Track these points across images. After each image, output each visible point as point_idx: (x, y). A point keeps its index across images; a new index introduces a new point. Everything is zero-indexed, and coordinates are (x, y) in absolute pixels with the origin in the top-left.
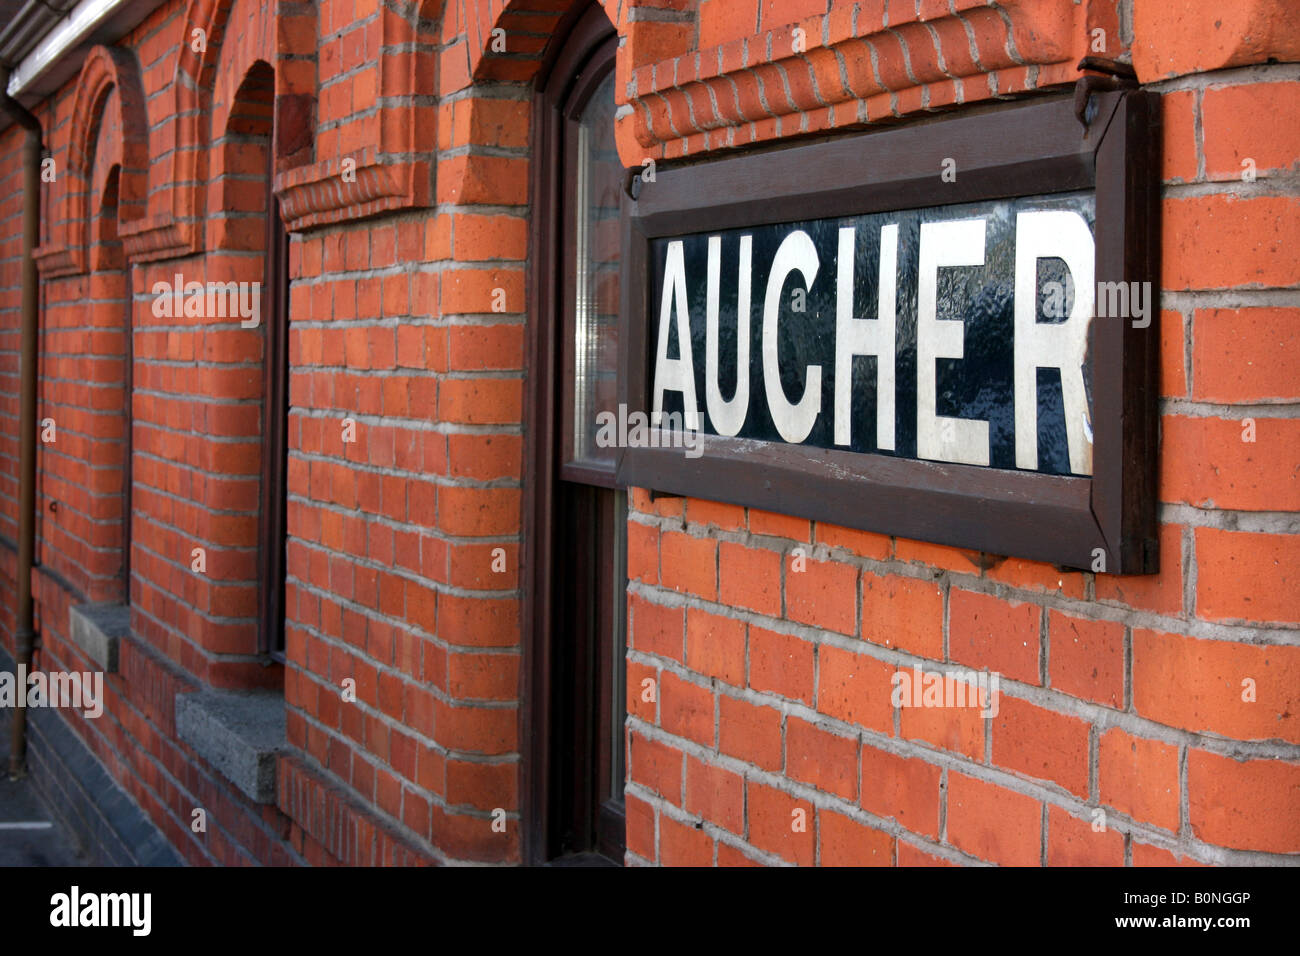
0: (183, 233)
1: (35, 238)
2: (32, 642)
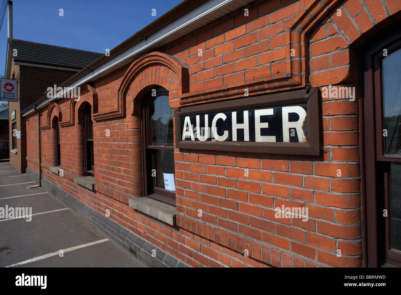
0: (72, 122)
1: (40, 125)
2: (41, 171)
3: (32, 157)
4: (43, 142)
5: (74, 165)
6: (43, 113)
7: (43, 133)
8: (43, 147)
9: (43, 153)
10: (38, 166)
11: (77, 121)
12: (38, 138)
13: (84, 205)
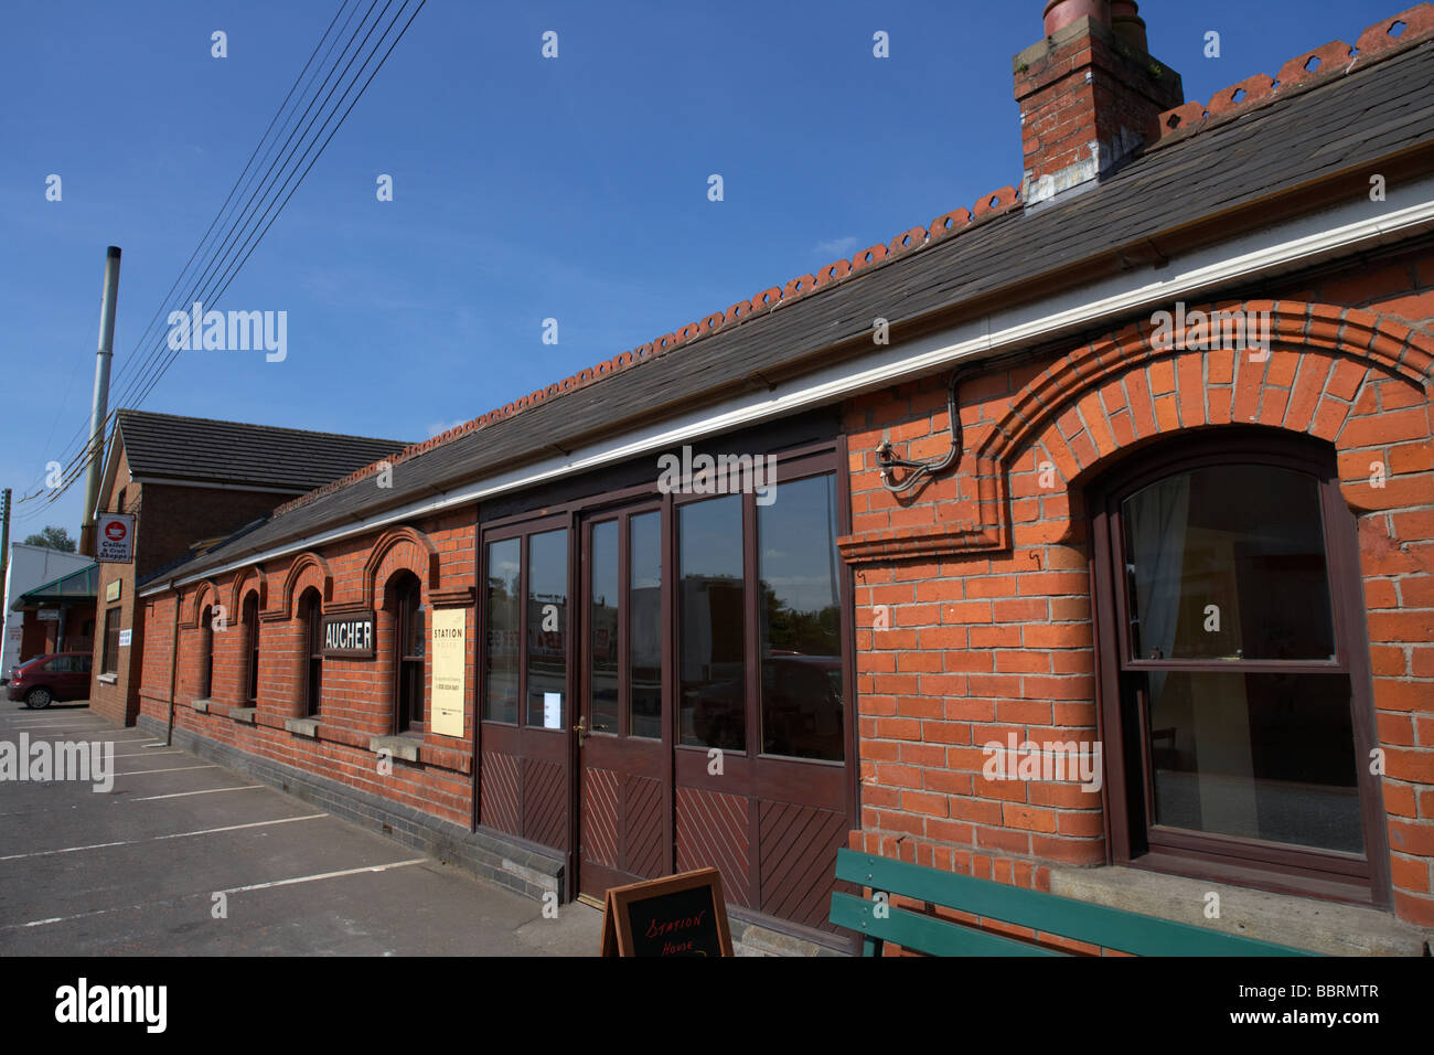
1: (178, 619)
2: (173, 713)
3: (153, 688)
4: (181, 653)
5: (231, 689)
6: (187, 596)
7: (183, 634)
8: (181, 663)
9: (181, 675)
10: (168, 706)
11: (240, 617)
12: (173, 646)
13: (240, 752)
